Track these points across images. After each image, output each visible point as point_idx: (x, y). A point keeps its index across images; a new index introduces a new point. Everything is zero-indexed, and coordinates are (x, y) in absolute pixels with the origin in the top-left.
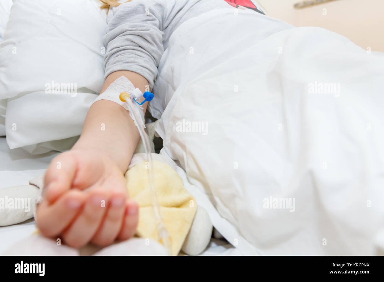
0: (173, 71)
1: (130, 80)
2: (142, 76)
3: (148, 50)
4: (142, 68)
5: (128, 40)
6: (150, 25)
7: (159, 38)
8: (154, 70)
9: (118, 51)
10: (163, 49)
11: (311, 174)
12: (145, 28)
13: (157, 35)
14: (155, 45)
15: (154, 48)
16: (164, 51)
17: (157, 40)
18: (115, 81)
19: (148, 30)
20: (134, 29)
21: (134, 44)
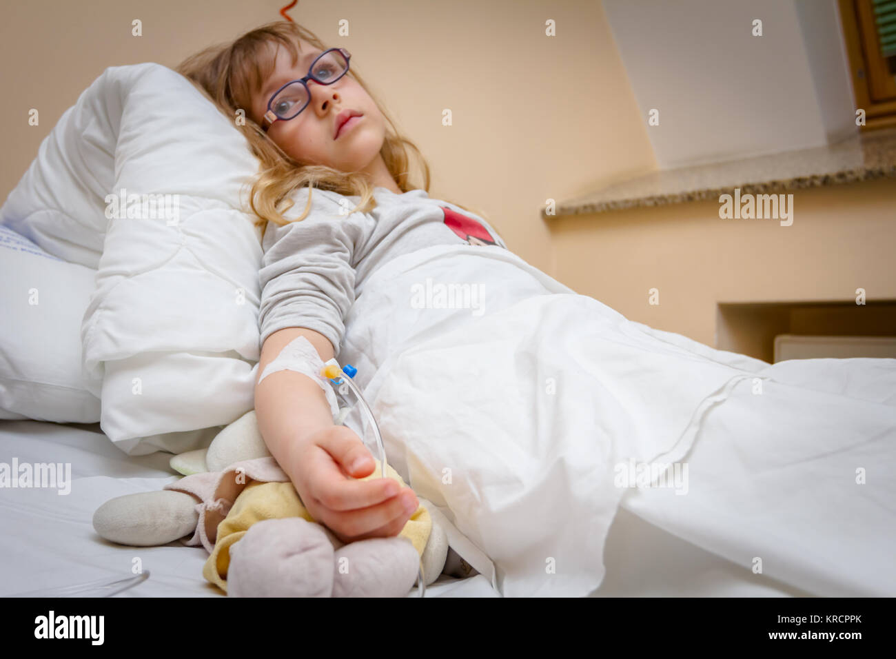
0: (371, 334)
1: (313, 344)
2: (327, 338)
3: (334, 297)
4: (326, 325)
5: (305, 280)
6: (339, 259)
7: (351, 280)
8: (341, 327)
9: (287, 296)
10: (354, 297)
11: (561, 462)
12: (332, 264)
13: (349, 276)
14: (344, 289)
15: (344, 296)
16: (356, 299)
17: (348, 283)
18: (290, 344)
19: (336, 267)
20: (315, 264)
21: (312, 287)
